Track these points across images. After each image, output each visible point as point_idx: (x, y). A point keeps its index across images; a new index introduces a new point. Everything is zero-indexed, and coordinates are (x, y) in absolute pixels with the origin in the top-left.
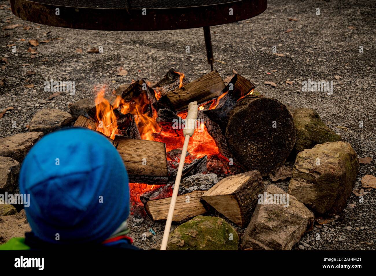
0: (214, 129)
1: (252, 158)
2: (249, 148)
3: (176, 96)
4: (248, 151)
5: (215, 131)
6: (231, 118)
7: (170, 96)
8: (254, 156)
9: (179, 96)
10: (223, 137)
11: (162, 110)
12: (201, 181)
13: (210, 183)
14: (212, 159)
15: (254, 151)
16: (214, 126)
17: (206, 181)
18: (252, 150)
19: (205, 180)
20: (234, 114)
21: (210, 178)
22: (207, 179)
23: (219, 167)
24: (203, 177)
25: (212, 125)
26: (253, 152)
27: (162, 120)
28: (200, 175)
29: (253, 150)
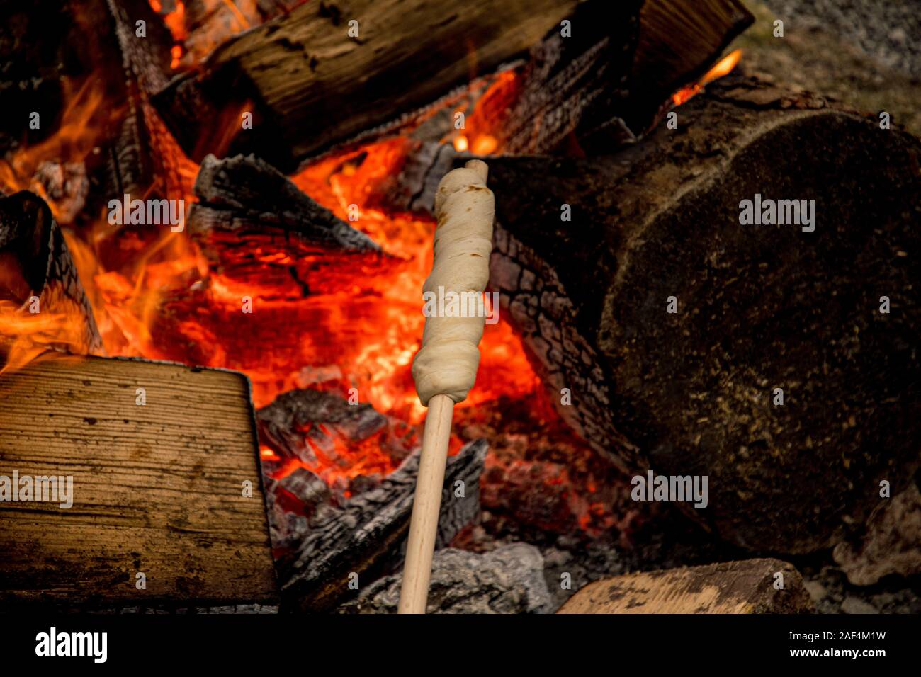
0: (526, 285)
1: (739, 459)
2: (725, 406)
3: (295, 62)
4: (721, 420)
5: (534, 301)
6: (631, 244)
7: (263, 67)
8: (750, 447)
9: (314, 63)
10: (579, 346)
11: (224, 168)
12: (460, 599)
13: (507, 608)
14: (500, 428)
15: (752, 421)
16: (523, 267)
17: (486, 597)
18: (741, 413)
19: (478, 595)
20: (650, 219)
21: (503, 577)
22: (490, 588)
23: (547, 490)
24: (470, 573)
25: (515, 260)
26: (745, 428)
27: (225, 225)
28: (452, 567)
29: (749, 411)
